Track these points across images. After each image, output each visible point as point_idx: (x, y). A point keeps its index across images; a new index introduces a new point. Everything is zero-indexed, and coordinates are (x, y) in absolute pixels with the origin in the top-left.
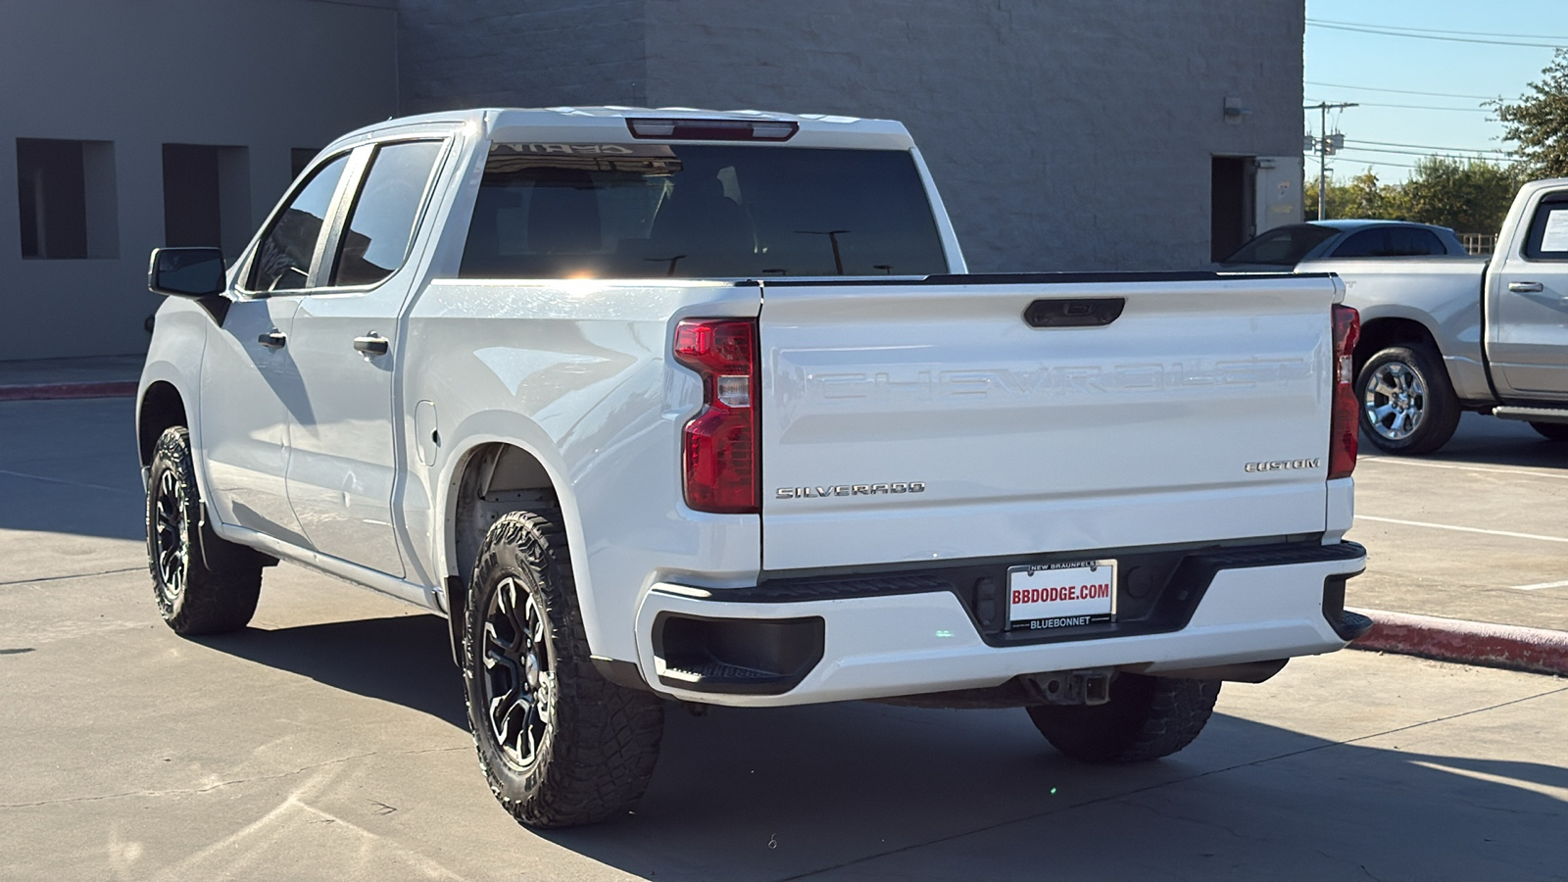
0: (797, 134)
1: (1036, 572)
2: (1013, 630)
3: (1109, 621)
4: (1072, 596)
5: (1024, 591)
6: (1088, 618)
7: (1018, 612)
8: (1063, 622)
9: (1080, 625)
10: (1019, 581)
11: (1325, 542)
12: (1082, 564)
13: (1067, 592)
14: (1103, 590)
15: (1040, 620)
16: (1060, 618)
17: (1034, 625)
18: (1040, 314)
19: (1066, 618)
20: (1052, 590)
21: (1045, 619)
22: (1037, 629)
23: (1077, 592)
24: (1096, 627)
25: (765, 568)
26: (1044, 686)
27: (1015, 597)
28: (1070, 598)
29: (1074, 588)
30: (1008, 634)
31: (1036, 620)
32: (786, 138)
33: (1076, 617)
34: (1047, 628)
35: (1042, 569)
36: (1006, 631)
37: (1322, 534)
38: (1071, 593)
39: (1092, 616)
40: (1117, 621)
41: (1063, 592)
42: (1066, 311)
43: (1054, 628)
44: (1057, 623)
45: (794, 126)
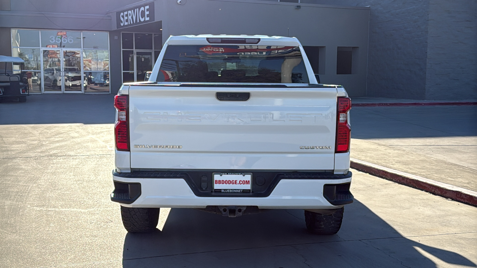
0: (260, 42)
1: (223, 175)
2: (215, 192)
3: (250, 192)
4: (236, 183)
5: (219, 181)
6: (242, 190)
7: (216, 186)
8: (233, 191)
9: (239, 192)
10: (217, 177)
11: (335, 173)
12: (239, 174)
13: (234, 182)
14: (247, 182)
15: (225, 190)
16: (232, 190)
17: (222, 191)
18: (221, 96)
19: (234, 190)
20: (229, 181)
21: (226, 190)
22: (223, 192)
23: (238, 182)
24: (244, 193)
25: (131, 167)
26: (222, 210)
27: (216, 182)
28: (235, 184)
29: (237, 181)
30: (213, 193)
31: (223, 189)
32: (257, 43)
33: (238, 190)
34: (227, 192)
35: (225, 174)
36: (213, 192)
37: (333, 170)
38: (236, 182)
39: (243, 190)
40: (253, 192)
41: (233, 182)
42: (229, 96)
43: (230, 192)
44: (231, 191)
45: (259, 39)
